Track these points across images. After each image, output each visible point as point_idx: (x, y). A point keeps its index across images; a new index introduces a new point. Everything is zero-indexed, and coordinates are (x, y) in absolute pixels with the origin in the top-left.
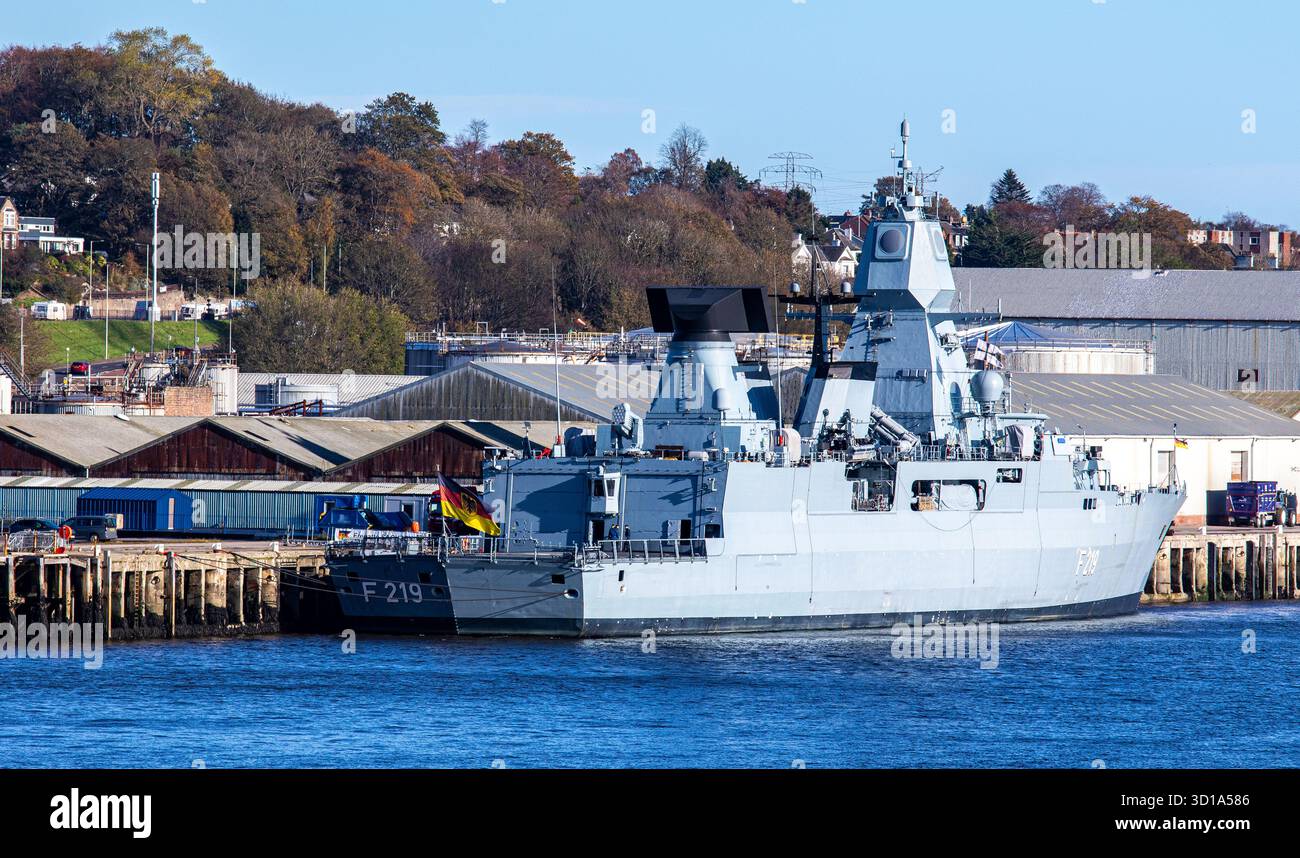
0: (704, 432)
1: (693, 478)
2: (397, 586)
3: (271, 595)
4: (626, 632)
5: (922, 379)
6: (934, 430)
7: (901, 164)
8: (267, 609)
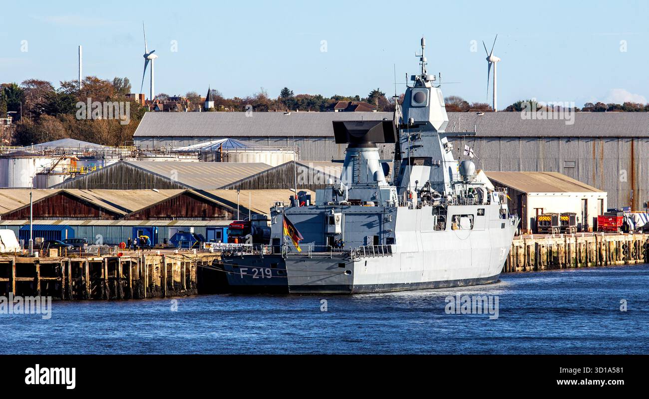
0: (371, 192)
1: (379, 215)
2: (259, 269)
3: (194, 275)
4: (367, 291)
5: (438, 165)
6: (445, 190)
7: (422, 59)
8: (193, 282)
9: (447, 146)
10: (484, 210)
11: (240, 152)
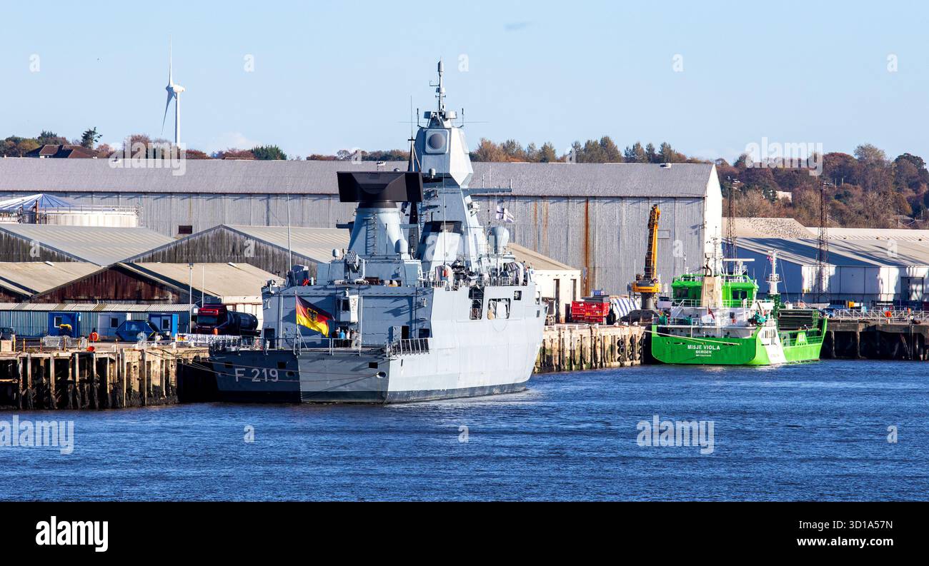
1: (410, 298)
2: (261, 370)
3: (173, 378)
9: (472, 207)
10: (520, 292)
11: (63, 212)
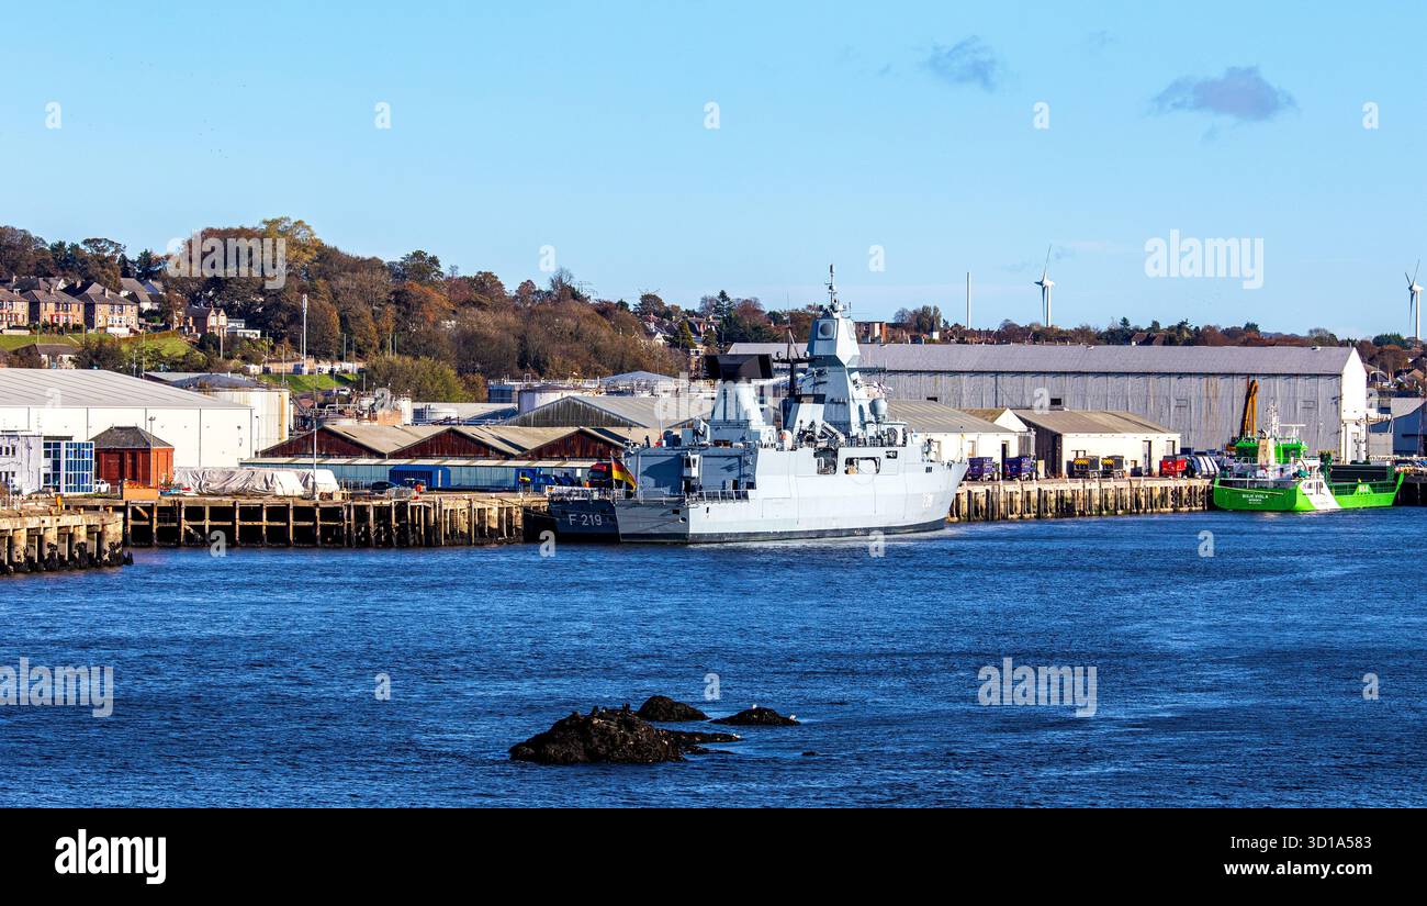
0: (740, 433)
1: (739, 457)
3: (518, 522)
5: (844, 403)
6: (851, 431)
7: (830, 288)
8: (517, 530)
9: (857, 382)
10: (896, 452)
